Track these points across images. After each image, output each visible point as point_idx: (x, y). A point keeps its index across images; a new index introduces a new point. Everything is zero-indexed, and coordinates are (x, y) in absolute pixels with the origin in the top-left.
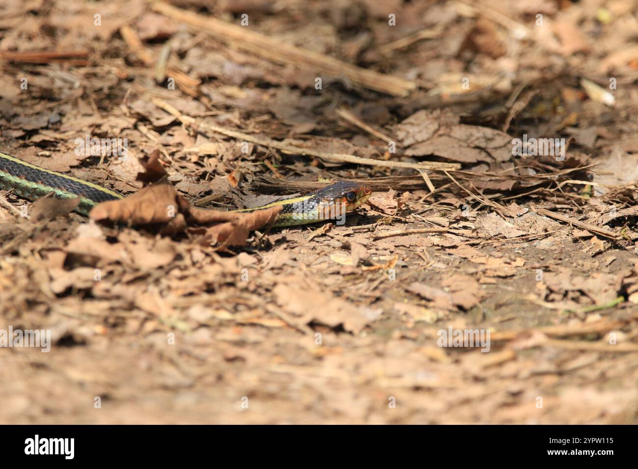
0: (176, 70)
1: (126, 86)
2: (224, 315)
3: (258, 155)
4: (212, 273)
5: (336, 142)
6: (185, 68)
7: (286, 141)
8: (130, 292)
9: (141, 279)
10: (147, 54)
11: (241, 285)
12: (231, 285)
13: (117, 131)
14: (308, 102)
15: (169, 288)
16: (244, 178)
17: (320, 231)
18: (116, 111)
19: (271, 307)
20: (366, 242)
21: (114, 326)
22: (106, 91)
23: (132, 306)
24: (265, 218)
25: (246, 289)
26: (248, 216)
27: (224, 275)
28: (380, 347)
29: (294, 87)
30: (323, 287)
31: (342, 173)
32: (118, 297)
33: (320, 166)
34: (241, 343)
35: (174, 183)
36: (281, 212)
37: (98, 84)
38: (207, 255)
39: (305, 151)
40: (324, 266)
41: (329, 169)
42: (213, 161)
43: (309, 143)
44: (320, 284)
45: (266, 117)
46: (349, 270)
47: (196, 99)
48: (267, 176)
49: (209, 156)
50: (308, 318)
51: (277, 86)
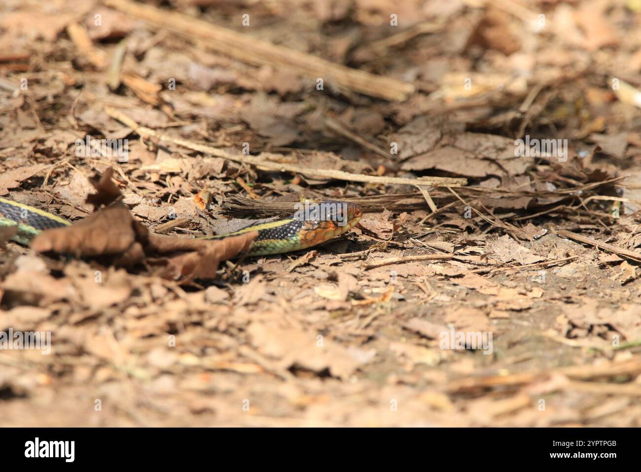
0: (132, 74)
1: (74, 93)
2: (190, 360)
3: (229, 172)
4: (175, 310)
5: (321, 156)
6: (144, 72)
7: (263, 155)
8: (79, 335)
9: (91, 319)
10: (98, 56)
11: (210, 324)
12: (198, 324)
13: (63, 147)
14: (289, 110)
15: (125, 329)
16: (213, 200)
17: (303, 260)
18: (63, 123)
19: (245, 350)
20: (356, 272)
21: (61, 374)
22: (50, 100)
23: (81, 352)
24: (237, 246)
25: (215, 329)
26: (218, 243)
27: (189, 313)
28: (373, 395)
29: (272, 92)
30: (306, 325)
31: (329, 192)
32: (65, 341)
33: (303, 184)
34: (209, 393)
35: (131, 207)
36: (256, 239)
37: (41, 92)
38: (170, 290)
39: (284, 167)
40: (307, 301)
41: (313, 187)
42: (176, 180)
43: (289, 158)
44: (302, 322)
45: (238, 128)
46: (337, 305)
47: (157, 108)
48: (240, 196)
49: (172, 175)
50: (288, 362)
51: (252, 91)
